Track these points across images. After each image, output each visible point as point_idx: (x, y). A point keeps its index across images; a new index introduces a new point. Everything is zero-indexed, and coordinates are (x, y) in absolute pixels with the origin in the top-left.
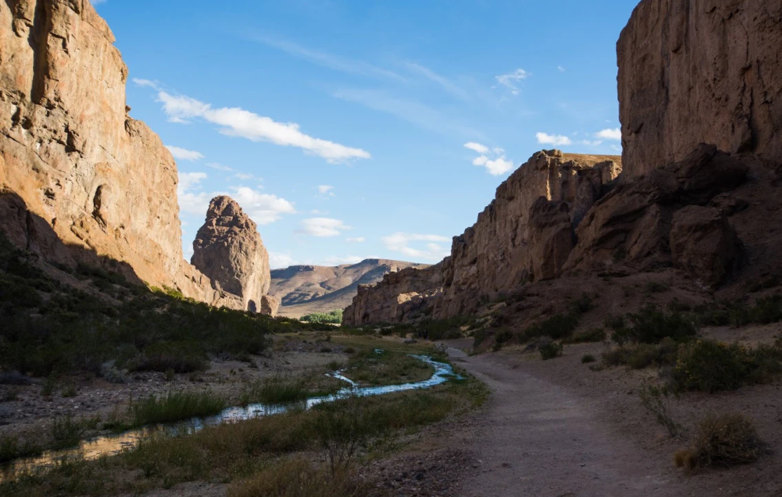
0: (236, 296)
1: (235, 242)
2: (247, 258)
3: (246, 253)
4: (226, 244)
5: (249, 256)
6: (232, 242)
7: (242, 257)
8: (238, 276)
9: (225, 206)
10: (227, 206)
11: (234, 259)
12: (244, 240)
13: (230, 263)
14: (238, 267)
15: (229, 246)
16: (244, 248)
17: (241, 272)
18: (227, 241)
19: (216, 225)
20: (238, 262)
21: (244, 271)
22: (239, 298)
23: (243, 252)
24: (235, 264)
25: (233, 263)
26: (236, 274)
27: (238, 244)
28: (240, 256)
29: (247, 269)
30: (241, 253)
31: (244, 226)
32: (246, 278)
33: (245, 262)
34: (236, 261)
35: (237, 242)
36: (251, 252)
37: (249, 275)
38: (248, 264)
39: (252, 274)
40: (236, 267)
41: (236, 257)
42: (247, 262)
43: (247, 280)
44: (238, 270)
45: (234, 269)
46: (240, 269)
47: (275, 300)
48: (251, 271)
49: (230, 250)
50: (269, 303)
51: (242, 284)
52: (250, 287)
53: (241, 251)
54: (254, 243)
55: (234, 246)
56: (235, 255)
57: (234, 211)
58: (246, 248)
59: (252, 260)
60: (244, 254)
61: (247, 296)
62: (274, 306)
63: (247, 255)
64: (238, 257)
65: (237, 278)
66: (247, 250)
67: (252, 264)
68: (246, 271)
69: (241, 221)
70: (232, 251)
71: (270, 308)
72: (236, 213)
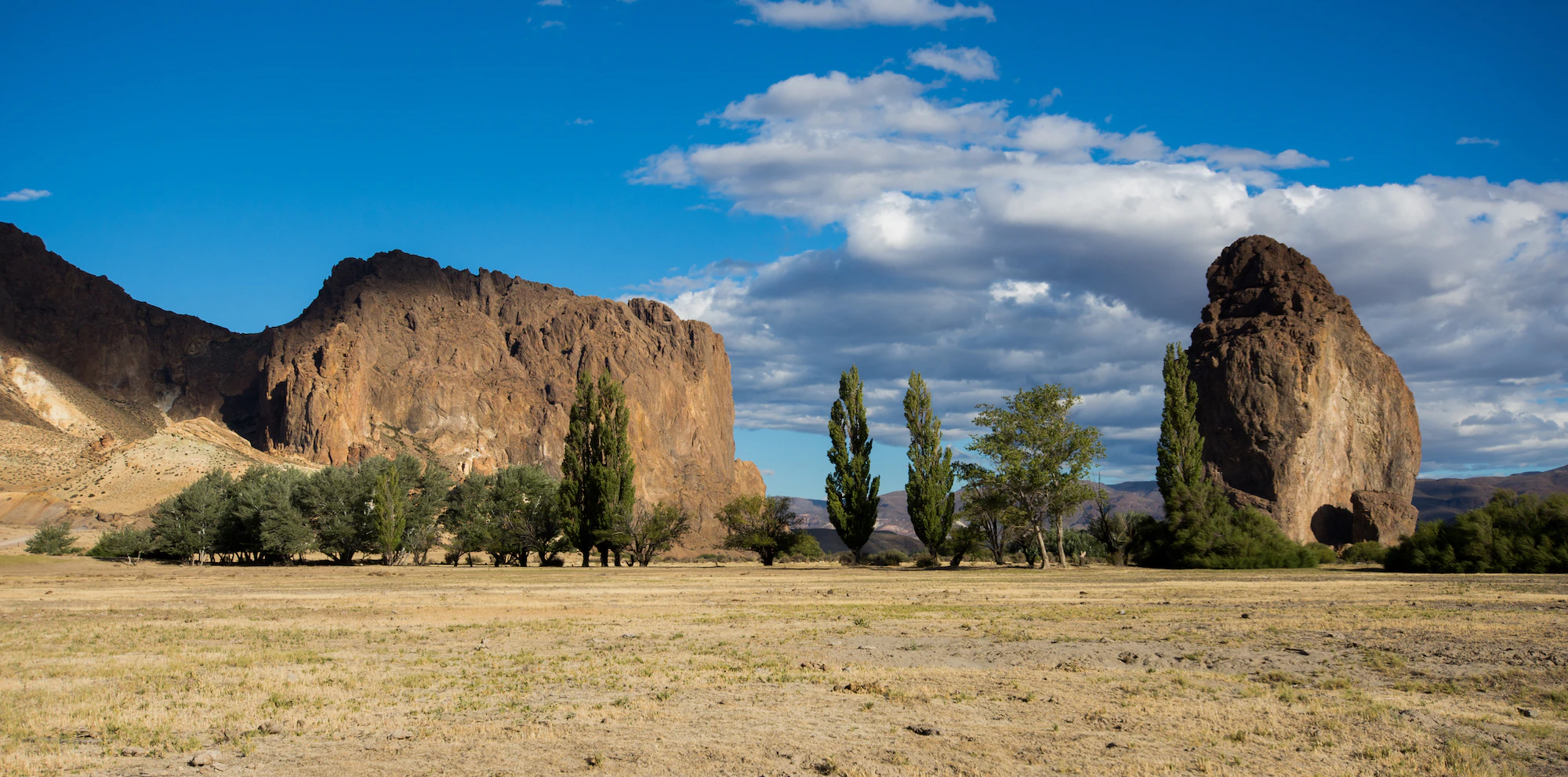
0: (1258, 499)
1: (1238, 354)
2: (1281, 393)
3: (1276, 379)
4: (1216, 362)
5: (1287, 387)
6: (1230, 354)
7: (1266, 390)
8: (1263, 444)
9: (1244, 262)
10: (1251, 261)
11: (1243, 401)
12: (1264, 346)
13: (1233, 410)
14: (1256, 419)
15: (1225, 364)
16: (1267, 367)
17: (1269, 434)
18: (1218, 355)
19: (1221, 317)
20: (1254, 406)
21: (1272, 429)
22: (1266, 503)
23: (1265, 378)
24: (1248, 413)
25: (1242, 411)
26: (1253, 438)
27: (1248, 357)
28: (1258, 390)
29: (1284, 424)
30: (1260, 381)
31: (1285, 307)
32: (1283, 447)
33: (1276, 404)
34: (1249, 405)
35: (1245, 354)
36: (1293, 373)
37: (1294, 437)
38: (1285, 410)
39: (1303, 435)
40: (1251, 419)
41: (1246, 394)
42: (1281, 403)
43: (1287, 453)
44: (1259, 428)
45: (1246, 425)
46: (1262, 425)
47: (1397, 504)
48: (1299, 427)
49: (1229, 378)
50: (1369, 513)
51: (1274, 464)
52: (1311, 472)
53: (1261, 375)
54: (1306, 350)
55: (1239, 364)
56: (1243, 390)
57: (1265, 273)
58: (1273, 364)
59: (1299, 396)
60: (1269, 383)
61: (1301, 496)
62: (1389, 521)
63: (1277, 383)
64: (1253, 393)
65: (1259, 450)
66: (1277, 370)
67: (1301, 409)
68: (1283, 431)
69: (1278, 296)
70: (1232, 380)
71: (1374, 526)
72: (1272, 277)
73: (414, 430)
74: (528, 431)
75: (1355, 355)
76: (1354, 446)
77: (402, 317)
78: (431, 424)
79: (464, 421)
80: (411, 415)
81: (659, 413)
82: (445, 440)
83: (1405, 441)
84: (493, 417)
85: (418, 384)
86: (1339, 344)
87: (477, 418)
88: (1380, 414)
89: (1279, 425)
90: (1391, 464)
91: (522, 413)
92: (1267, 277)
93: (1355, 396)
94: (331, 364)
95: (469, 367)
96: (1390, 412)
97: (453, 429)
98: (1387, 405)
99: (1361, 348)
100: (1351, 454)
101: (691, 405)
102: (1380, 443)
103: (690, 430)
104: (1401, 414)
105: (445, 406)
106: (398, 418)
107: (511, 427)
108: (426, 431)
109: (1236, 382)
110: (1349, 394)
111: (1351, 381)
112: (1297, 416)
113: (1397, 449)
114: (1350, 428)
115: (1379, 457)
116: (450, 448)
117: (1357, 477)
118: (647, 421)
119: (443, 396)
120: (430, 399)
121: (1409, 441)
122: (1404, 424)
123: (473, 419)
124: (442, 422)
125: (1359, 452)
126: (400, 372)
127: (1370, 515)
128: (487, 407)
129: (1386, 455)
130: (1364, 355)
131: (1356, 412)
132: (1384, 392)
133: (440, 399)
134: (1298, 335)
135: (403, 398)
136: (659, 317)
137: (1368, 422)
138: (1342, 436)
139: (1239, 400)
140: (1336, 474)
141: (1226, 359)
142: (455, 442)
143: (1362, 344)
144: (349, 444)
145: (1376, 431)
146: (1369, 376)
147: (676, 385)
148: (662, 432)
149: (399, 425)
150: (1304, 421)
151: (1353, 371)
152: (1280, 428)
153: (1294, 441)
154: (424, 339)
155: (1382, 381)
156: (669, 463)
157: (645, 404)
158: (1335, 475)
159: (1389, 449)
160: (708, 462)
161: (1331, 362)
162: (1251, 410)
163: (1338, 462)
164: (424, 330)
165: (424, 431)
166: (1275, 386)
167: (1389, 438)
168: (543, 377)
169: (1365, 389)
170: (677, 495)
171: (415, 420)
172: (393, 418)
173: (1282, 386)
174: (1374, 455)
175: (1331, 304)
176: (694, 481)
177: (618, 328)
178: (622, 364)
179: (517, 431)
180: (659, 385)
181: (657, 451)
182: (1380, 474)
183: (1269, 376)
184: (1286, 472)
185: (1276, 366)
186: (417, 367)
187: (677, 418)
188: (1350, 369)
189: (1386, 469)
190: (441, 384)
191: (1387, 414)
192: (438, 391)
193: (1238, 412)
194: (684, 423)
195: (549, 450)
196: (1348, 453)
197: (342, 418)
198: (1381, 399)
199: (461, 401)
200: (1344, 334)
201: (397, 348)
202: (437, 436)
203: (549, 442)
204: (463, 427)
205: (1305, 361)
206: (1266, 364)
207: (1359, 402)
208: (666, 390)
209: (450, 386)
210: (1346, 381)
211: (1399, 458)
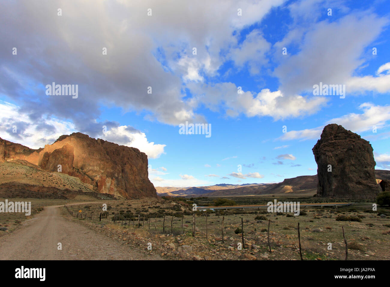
73: (82, 170)
78: (87, 168)
80: (82, 166)
82: (91, 172)
84: (103, 167)
87: (99, 168)
91: (110, 167)
97: (93, 170)
105: (92, 164)
106: (79, 167)
108: (86, 170)
120: (88, 163)
124: (90, 168)
126: (80, 156)
128: (102, 165)
133: (90, 163)
135: (80, 162)
142: (93, 173)
144: (68, 171)
165: (85, 170)
172: (77, 167)
179: (109, 171)
190: (91, 160)
195: (117, 175)
197: (67, 164)
199: (95, 164)
202: (89, 171)
203: (117, 173)
204: (95, 169)
209: (93, 160)
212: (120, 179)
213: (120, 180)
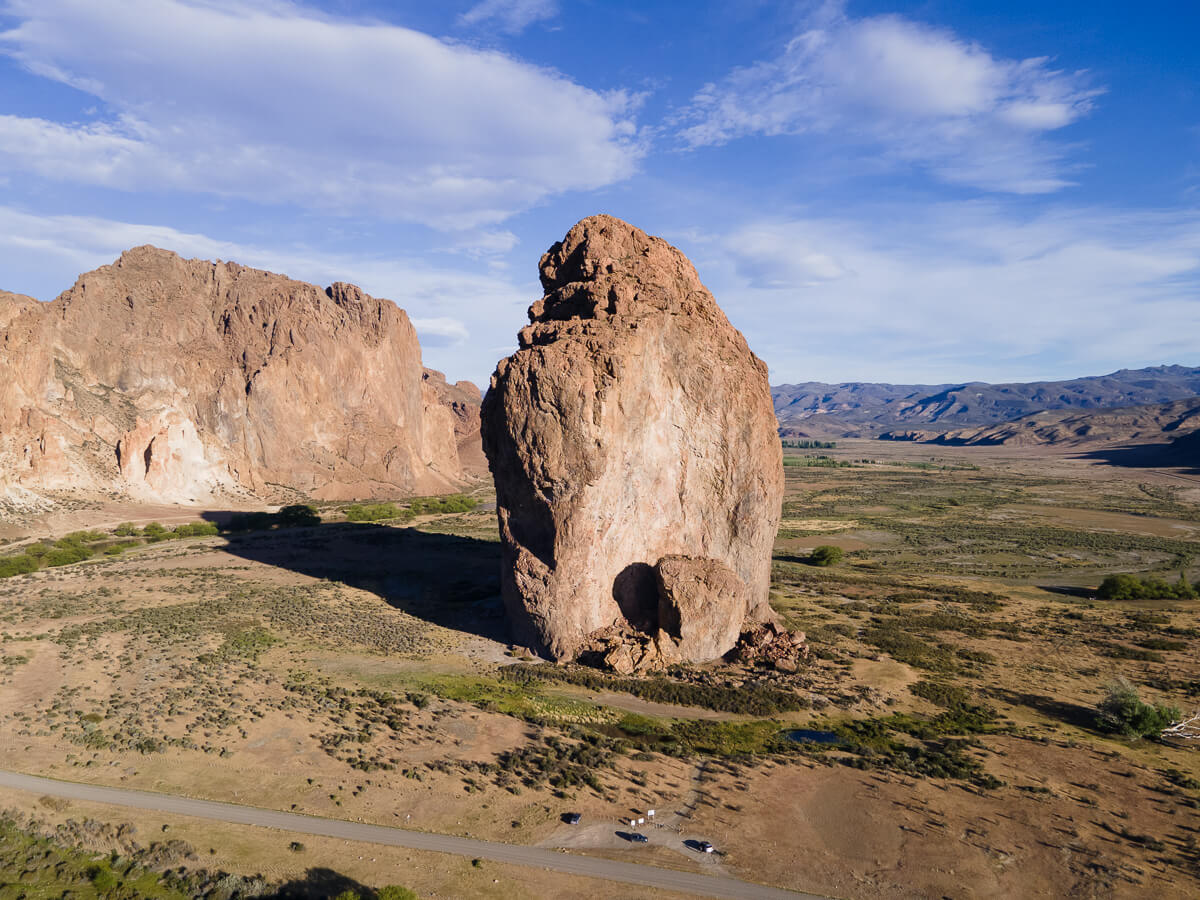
1: (515, 373)
2: (566, 427)
3: (559, 408)
4: (495, 382)
5: (573, 418)
7: (548, 423)
8: (547, 492)
11: (524, 435)
12: (543, 363)
13: (515, 446)
14: (537, 460)
15: (503, 385)
16: (547, 391)
17: (552, 480)
19: (544, 318)
20: (535, 443)
21: (555, 474)
23: (545, 405)
24: (529, 450)
25: (523, 448)
26: (535, 483)
27: (527, 376)
28: (540, 420)
29: (569, 468)
30: (541, 409)
31: (597, 308)
32: (569, 499)
33: (560, 441)
34: (530, 439)
35: (522, 373)
36: (580, 401)
37: (581, 486)
38: (570, 449)
39: (591, 483)
40: (531, 459)
41: (525, 427)
42: (566, 439)
43: (573, 506)
44: (540, 472)
45: (526, 466)
46: (542, 467)
47: (714, 578)
48: (587, 472)
49: (507, 404)
50: (671, 592)
51: (557, 520)
52: (614, 527)
53: (541, 402)
54: (604, 368)
55: (517, 386)
56: (523, 420)
57: (588, 262)
58: (554, 388)
59: (590, 431)
60: (552, 412)
61: (596, 559)
62: (699, 601)
63: (562, 414)
64: (533, 424)
65: (545, 499)
66: (560, 396)
67: (591, 448)
68: (568, 477)
69: (592, 294)
70: (510, 407)
71: (677, 609)
72: (596, 267)
73: (124, 389)
74: (212, 390)
75: (692, 370)
76: (687, 486)
77: (124, 298)
78: (137, 384)
79: (165, 382)
80: (121, 377)
81: (334, 373)
82: (147, 397)
83: (756, 480)
84: (187, 379)
85: (126, 351)
86: (670, 357)
87: (174, 380)
88: (725, 446)
89: (563, 468)
90: (737, 508)
91: (208, 377)
92: (590, 268)
93: (691, 423)
94: (13, 339)
95: (173, 339)
96: (738, 441)
97: (155, 388)
98: (734, 432)
99: (701, 361)
100: (684, 497)
101: (370, 366)
102: (723, 482)
103: (360, 387)
104: (752, 446)
105: (147, 370)
106: (112, 379)
107: (200, 386)
108: (133, 390)
109: (515, 410)
110: (682, 420)
111: (686, 402)
112: (585, 457)
113: (745, 489)
114: (683, 463)
115: (722, 500)
116: (150, 403)
117: (692, 526)
118: (322, 380)
119: (145, 363)
120: (136, 365)
121: (761, 480)
122: (755, 458)
123: (171, 381)
124: (145, 383)
125: (698, 494)
126: (114, 343)
127: (672, 595)
128: (182, 371)
129: (731, 499)
130: (704, 369)
131: (691, 442)
132: (730, 416)
133: (143, 364)
134: (597, 347)
135: (115, 364)
136: (351, 296)
137: (707, 455)
138: (671, 475)
139: (519, 433)
140: (660, 524)
141: (503, 377)
142: (155, 398)
143: (702, 355)
144: (22, 405)
145: (718, 468)
146: (708, 397)
147: (353, 352)
148: (335, 389)
149: (112, 385)
150: (593, 464)
151: (688, 390)
152: (564, 472)
153: (581, 490)
154: (140, 317)
155: (728, 403)
156: (339, 413)
157: (320, 367)
158: (657, 525)
159: (735, 489)
160: (377, 411)
161: (655, 381)
162: (531, 447)
163: (665, 508)
164: (139, 308)
165: (131, 391)
166: (558, 417)
167: (734, 476)
168: (244, 346)
169: (703, 413)
170: (346, 439)
171: (125, 381)
172: (107, 379)
173: (566, 418)
174: (717, 497)
175: (662, 303)
176: (361, 427)
177: (310, 307)
178: (303, 335)
179: (204, 391)
180: (334, 351)
181: (330, 404)
182: (724, 520)
183: (551, 403)
184: (570, 533)
185: (558, 391)
186: (129, 338)
187: (349, 379)
188: (683, 388)
189: (731, 514)
190: (144, 353)
191: (732, 446)
192: (141, 359)
193: (519, 449)
194: (356, 381)
195: (225, 406)
196: (681, 495)
197: (16, 384)
198: (726, 426)
199: (161, 365)
200: (677, 343)
201: (116, 323)
202: (142, 394)
203: (226, 399)
204: (163, 388)
205: (600, 384)
206: (546, 387)
207: (694, 431)
208: (341, 355)
209: (152, 354)
210: (678, 404)
211: (747, 501)
212: (237, 419)
213: (237, 423)
